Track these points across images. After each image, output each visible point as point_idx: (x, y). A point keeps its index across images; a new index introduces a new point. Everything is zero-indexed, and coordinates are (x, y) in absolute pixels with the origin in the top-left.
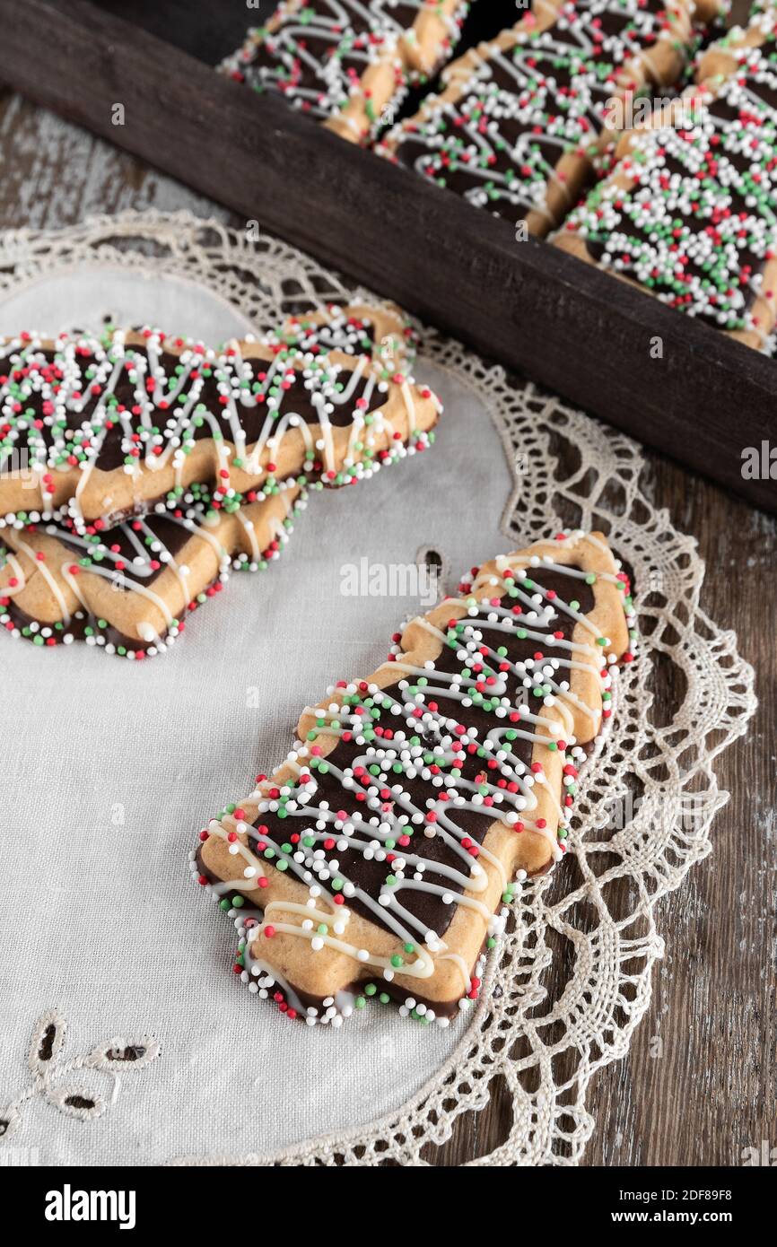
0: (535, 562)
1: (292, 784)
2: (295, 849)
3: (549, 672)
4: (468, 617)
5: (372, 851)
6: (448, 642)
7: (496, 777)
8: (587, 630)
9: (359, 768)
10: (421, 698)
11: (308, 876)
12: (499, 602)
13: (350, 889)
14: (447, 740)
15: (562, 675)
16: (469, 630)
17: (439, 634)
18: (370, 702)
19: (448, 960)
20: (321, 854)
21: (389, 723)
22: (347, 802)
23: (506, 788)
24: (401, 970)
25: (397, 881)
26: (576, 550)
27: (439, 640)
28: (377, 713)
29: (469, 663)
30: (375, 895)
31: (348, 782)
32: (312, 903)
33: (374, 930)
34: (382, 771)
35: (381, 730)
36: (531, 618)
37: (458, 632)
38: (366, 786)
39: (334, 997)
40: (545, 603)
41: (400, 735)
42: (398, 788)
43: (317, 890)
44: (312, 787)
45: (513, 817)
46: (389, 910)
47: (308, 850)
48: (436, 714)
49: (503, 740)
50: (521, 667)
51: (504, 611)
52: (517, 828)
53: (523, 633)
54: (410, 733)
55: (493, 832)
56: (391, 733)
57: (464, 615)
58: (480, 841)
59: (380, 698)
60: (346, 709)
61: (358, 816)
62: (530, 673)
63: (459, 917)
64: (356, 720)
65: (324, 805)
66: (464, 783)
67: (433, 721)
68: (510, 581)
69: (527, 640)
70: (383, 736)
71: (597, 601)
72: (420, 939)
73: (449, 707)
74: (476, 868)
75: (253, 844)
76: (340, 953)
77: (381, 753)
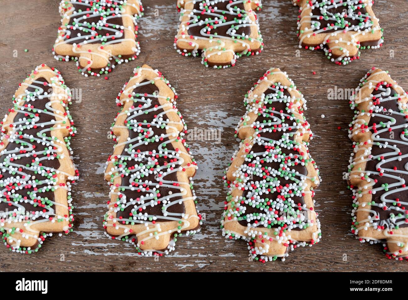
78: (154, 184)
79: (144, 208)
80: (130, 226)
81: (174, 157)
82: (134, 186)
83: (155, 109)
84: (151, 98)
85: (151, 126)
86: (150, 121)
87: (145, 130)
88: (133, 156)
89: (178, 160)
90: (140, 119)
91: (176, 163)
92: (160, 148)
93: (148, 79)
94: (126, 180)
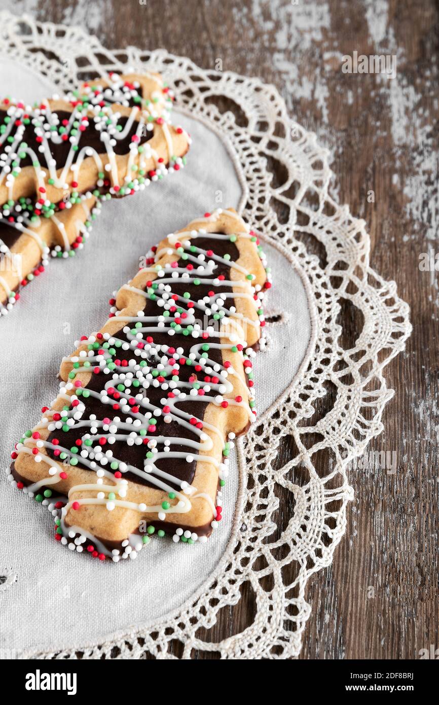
0: (194, 234)
1: (67, 409)
2: (80, 450)
3: (221, 302)
4: (159, 278)
5: (132, 440)
6: (149, 297)
8: (238, 271)
9: (110, 389)
10: (141, 336)
11: (93, 465)
12: (177, 264)
13: (124, 467)
14: (164, 359)
15: (229, 303)
16: (161, 286)
17: (142, 292)
18: (106, 345)
19: (199, 497)
20: (98, 449)
21: (123, 356)
22: (108, 412)
23: (211, 381)
24: (170, 511)
25: (154, 455)
26: (219, 222)
27: (143, 296)
28: (114, 351)
29: (167, 307)
30: (142, 467)
31: (104, 398)
32: (100, 482)
33: (146, 490)
34: (126, 388)
35: (119, 361)
36: (201, 271)
37: (154, 289)
38: (118, 399)
39: (128, 539)
40: (207, 259)
41: (133, 362)
43: (101, 472)
44: (81, 408)
45: (219, 399)
46: (153, 474)
47: (89, 448)
49: (201, 351)
50: (201, 303)
51: (181, 270)
52: (224, 405)
53: (198, 281)
54: (139, 360)
55: (209, 410)
56: (126, 362)
57: (154, 277)
58: (202, 419)
59: (112, 341)
60: (92, 353)
61: (117, 419)
62: (208, 305)
63: (199, 469)
65: (93, 417)
67: (152, 349)
68: (181, 250)
69: (202, 285)
70: (121, 365)
71: (240, 252)
72: (178, 488)
73: (160, 338)
74: (203, 436)
75: (51, 453)
76: (126, 509)
77: (122, 376)
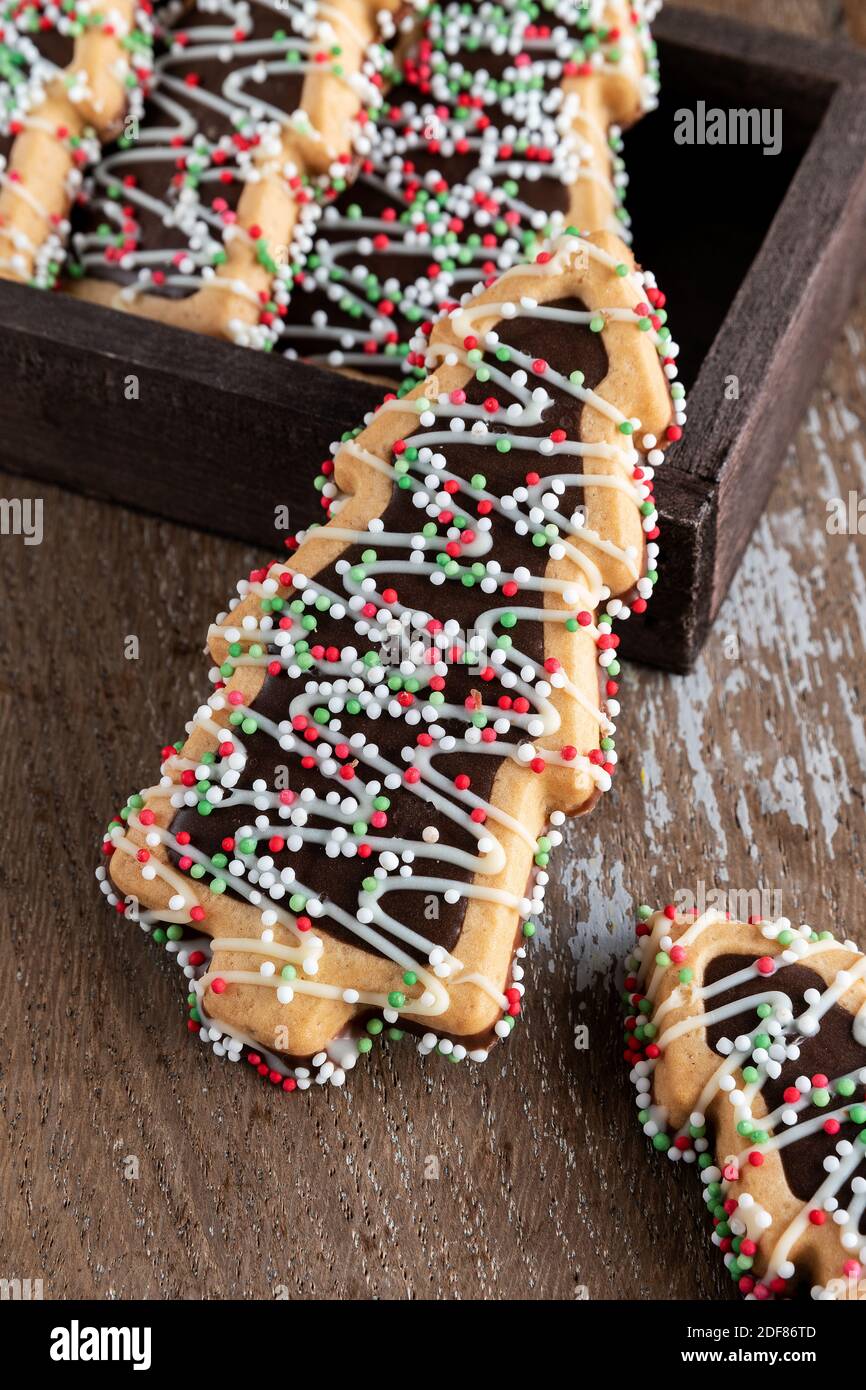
0: (510, 311)
1: (210, 759)
2: (231, 857)
3: (551, 502)
4: (421, 430)
5: (338, 844)
6: (397, 478)
7: (495, 693)
8: (600, 414)
9: (298, 718)
10: (371, 584)
11: (255, 897)
12: (463, 396)
13: (316, 908)
16: (426, 453)
17: (380, 464)
18: (298, 606)
19: (465, 984)
20: (267, 862)
21: (332, 634)
22: (291, 774)
23: (512, 707)
24: (405, 1009)
25: (376, 885)
26: (569, 274)
27: (385, 476)
28: (312, 622)
29: (433, 511)
30: (352, 908)
31: (288, 742)
32: (268, 936)
33: (359, 957)
34: (333, 716)
35: (321, 649)
36: (514, 415)
37: (409, 460)
38: (315, 743)
39: (325, 1051)
40: (534, 382)
41: (349, 653)
42: (359, 739)
43: (272, 915)
44: (239, 759)
45: (527, 752)
46: (374, 926)
47: (249, 859)
48: (396, 606)
49: (498, 629)
50: (508, 504)
51: (471, 410)
52: (536, 766)
53: (505, 443)
55: (503, 775)
56: (336, 651)
57: (413, 427)
58: (486, 796)
59: (313, 595)
60: (267, 621)
61: (309, 794)
62: (524, 508)
63: (473, 918)
64: (283, 638)
65: (260, 785)
66: (450, 711)
68: (476, 355)
69: (514, 451)
70: (325, 658)
71: (612, 360)
72: (422, 959)
73: (411, 591)
74: (487, 842)
75: (174, 861)
76: (318, 999)
77: (326, 687)
78: (383, 765)
79: (296, 844)
80: (202, 888)
81: (525, 689)
82: (299, 733)
83: (547, 446)
84: (554, 391)
85: (495, 515)
86: (499, 488)
87: (462, 517)
88: (357, 603)
89: (534, 710)
90: (463, 459)
91: (522, 719)
92: (485, 622)
93: (587, 302)
94: (278, 693)
